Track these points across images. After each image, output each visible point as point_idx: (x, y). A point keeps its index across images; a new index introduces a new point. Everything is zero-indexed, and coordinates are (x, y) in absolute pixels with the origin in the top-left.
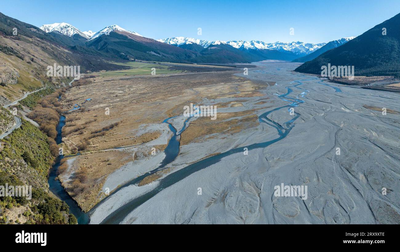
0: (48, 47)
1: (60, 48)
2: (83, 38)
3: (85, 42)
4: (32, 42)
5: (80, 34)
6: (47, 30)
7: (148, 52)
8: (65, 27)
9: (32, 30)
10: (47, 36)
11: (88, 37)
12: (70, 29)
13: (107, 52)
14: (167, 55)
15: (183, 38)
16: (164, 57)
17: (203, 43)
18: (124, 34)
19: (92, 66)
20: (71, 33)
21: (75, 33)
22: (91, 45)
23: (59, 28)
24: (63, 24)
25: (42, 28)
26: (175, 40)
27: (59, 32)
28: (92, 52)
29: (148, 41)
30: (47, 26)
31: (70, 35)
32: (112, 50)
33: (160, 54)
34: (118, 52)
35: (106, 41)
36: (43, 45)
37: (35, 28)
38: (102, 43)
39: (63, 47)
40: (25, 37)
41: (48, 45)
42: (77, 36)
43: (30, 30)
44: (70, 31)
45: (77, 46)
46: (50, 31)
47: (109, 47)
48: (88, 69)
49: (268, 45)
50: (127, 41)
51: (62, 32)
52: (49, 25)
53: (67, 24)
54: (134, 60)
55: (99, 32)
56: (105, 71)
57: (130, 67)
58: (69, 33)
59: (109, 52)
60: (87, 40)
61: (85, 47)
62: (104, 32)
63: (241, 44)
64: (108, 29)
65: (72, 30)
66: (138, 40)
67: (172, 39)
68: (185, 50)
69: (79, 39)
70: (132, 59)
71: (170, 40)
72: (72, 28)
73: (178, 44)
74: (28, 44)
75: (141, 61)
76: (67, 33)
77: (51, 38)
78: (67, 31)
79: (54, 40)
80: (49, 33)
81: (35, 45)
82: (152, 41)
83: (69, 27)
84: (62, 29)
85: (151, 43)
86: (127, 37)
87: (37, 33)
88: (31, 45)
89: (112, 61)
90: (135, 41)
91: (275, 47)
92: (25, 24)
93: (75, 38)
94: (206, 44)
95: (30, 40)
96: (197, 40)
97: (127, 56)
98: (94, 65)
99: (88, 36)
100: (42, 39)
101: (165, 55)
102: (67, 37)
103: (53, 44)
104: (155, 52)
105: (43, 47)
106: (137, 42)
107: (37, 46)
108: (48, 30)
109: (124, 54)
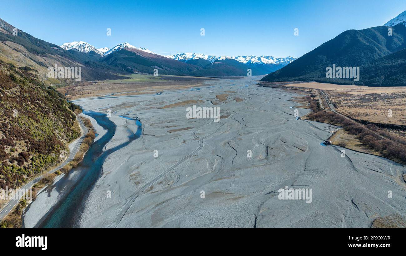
0: (66, 62)
1: (75, 63)
2: (98, 54)
3: (99, 58)
4: (54, 59)
5: (95, 51)
6: (66, 47)
7: (152, 66)
8: (82, 45)
9: (55, 49)
10: (66, 53)
11: (102, 54)
12: (86, 46)
13: (116, 66)
14: (170, 69)
15: (192, 54)
16: (166, 71)
17: (211, 58)
18: (133, 51)
19: (100, 76)
20: (88, 50)
21: (91, 50)
22: (103, 61)
23: (77, 46)
24: (81, 43)
25: (62, 47)
26: (184, 55)
27: (77, 49)
28: (103, 66)
29: (155, 57)
30: (67, 44)
31: (86, 52)
32: (121, 64)
33: (163, 68)
34: (125, 67)
35: (116, 57)
36: (62, 60)
37: (57, 46)
38: (113, 59)
39: (78, 62)
40: (50, 55)
41: (66, 61)
42: (92, 53)
43: (53, 49)
44: (87, 48)
45: (91, 61)
46: (70, 49)
47: (118, 62)
48: (95, 78)
49: (277, 60)
50: (135, 57)
51: (79, 50)
52: (69, 43)
53: (84, 42)
54: (138, 73)
55: (112, 50)
56: (108, 80)
57: (129, 77)
58: (85, 50)
59: (117, 66)
60: (101, 56)
61: (97, 63)
62: (116, 49)
63: (248, 59)
64: (119, 46)
65: (89, 47)
66: (145, 56)
67: (181, 55)
68: (188, 65)
69: (94, 55)
70: (136, 72)
71: (180, 56)
72: (88, 46)
73: (186, 59)
74: (52, 60)
75: (143, 74)
76: (84, 51)
77: (70, 55)
78: (84, 48)
79: (71, 57)
80: (68, 51)
81: (57, 60)
82: (157, 57)
83: (85, 45)
84: (79, 47)
85: (156, 59)
86: (135, 54)
87: (58, 51)
88: (54, 61)
89: (117, 74)
90: (142, 57)
91: (282, 61)
92: (49, 44)
93: (90, 54)
94: (213, 59)
95: (54, 57)
96: (206, 55)
97: (132, 70)
98: (101, 76)
99: (102, 52)
100: (62, 56)
101: (168, 69)
102: (83, 53)
103: (70, 60)
104: (158, 66)
105: (62, 62)
106: (143, 58)
107: (58, 61)
108: (68, 47)
109: (130, 68)
